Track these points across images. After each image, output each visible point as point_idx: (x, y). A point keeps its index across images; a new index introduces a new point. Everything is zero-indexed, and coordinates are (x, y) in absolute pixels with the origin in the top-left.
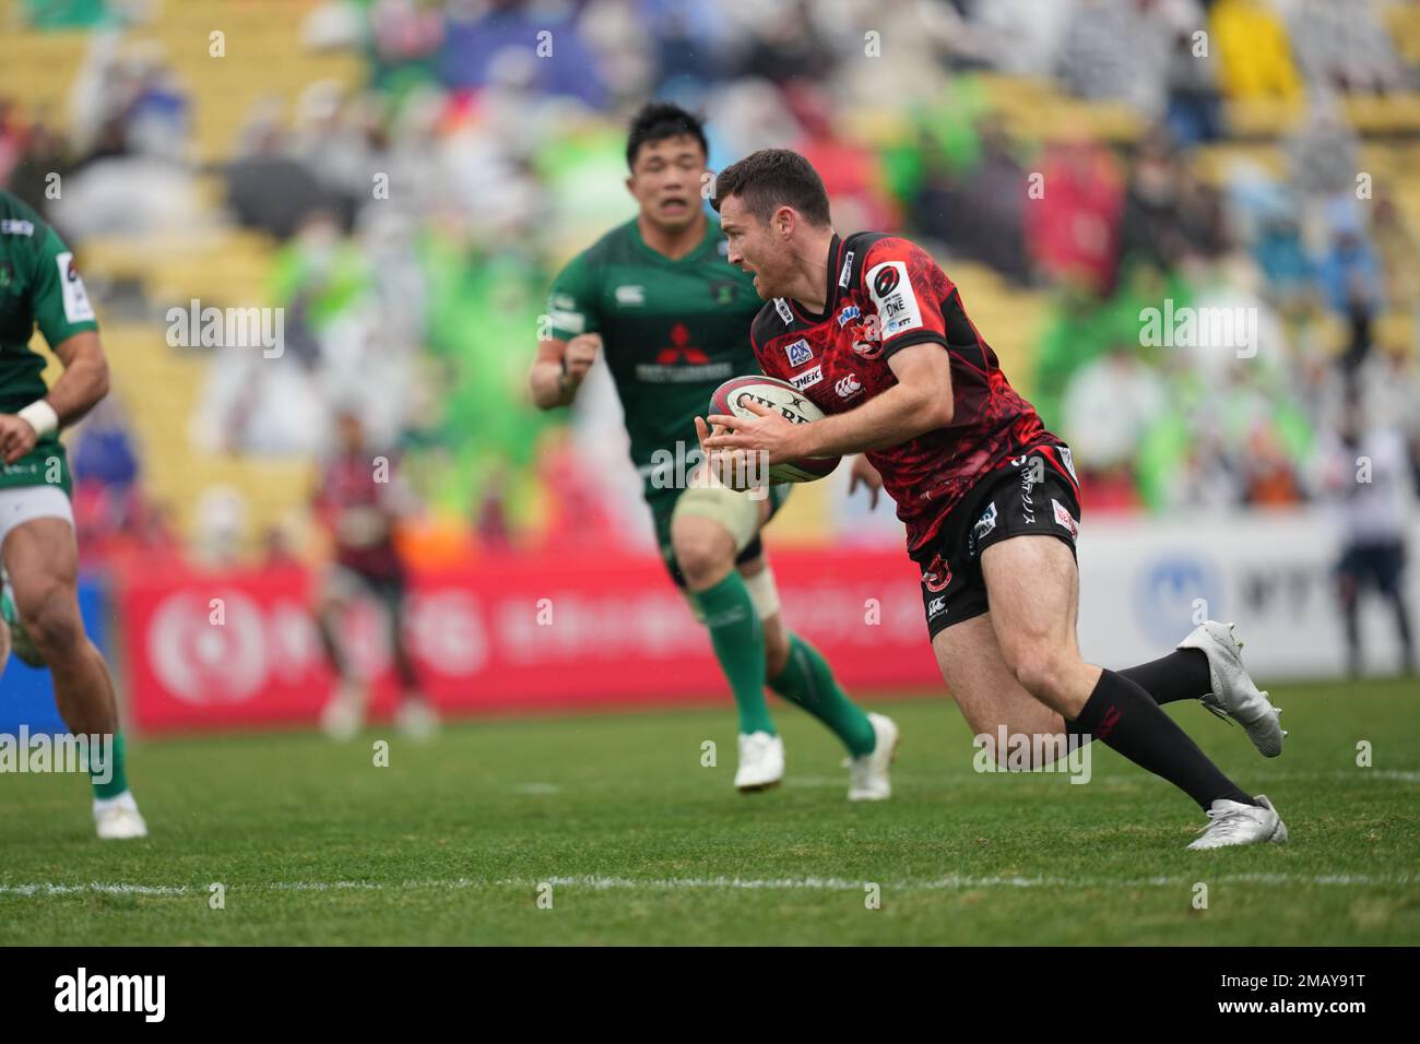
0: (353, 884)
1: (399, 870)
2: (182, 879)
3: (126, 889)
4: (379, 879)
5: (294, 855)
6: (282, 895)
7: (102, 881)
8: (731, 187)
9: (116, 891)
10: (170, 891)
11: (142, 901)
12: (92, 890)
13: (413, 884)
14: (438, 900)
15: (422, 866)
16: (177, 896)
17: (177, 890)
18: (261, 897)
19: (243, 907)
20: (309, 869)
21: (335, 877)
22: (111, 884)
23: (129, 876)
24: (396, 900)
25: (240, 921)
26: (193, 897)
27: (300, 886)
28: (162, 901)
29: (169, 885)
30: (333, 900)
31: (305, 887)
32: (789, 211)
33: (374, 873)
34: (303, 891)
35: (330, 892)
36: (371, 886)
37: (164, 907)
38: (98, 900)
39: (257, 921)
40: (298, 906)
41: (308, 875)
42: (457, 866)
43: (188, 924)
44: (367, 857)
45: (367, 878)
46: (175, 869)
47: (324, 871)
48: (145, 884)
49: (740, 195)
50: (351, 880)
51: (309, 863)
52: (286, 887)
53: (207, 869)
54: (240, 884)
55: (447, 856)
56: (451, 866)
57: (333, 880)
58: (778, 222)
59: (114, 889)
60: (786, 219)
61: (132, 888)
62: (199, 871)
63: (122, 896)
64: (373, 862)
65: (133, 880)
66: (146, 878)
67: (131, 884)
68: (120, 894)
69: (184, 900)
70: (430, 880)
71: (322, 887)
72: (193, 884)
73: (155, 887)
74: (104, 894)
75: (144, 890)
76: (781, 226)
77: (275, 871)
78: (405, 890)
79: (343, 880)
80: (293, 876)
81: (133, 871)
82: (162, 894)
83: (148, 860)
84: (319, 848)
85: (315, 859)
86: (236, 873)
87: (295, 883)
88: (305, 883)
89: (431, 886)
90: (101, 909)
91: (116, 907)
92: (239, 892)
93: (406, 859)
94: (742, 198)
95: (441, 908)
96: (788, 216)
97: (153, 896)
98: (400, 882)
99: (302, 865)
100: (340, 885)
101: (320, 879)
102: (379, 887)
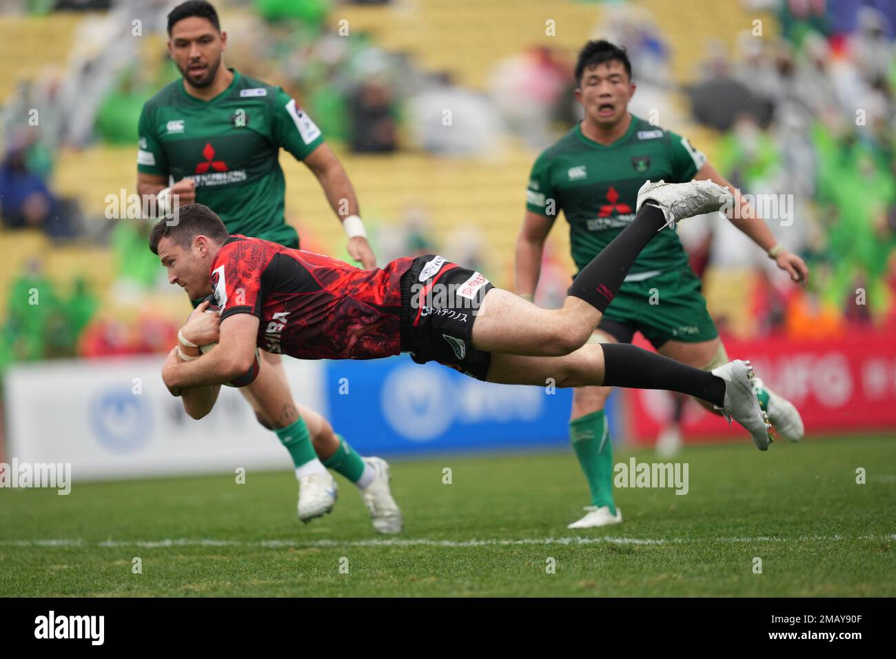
0: (768, 538)
1: (797, 529)
2: (661, 535)
3: (627, 541)
4: (785, 535)
5: (731, 520)
6: (724, 545)
7: (611, 535)
8: (162, 233)
9: (620, 542)
10: (653, 542)
11: (636, 548)
12: (605, 542)
13: (806, 538)
14: (822, 549)
15: (811, 528)
16: (658, 545)
17: (658, 542)
18: (710, 546)
19: (699, 553)
20: (741, 529)
21: (757, 534)
22: (617, 538)
23: (629, 533)
24: (794, 548)
25: (697, 561)
26: (668, 546)
27: (735, 539)
28: (648, 548)
29: (654, 539)
30: (755, 548)
31: (738, 540)
32: (202, 238)
33: (781, 532)
34: (735, 543)
35: (754, 543)
36: (779, 540)
37: (650, 552)
38: (609, 548)
39: (707, 561)
40: (733, 552)
41: (740, 532)
42: (833, 527)
43: (665, 563)
44: (776, 522)
45: (777, 535)
46: (657, 528)
47: (750, 530)
48: (639, 538)
49: (169, 235)
50: (767, 536)
51: (741, 525)
52: (726, 540)
53: (677, 529)
54: (697, 538)
55: (828, 521)
56: (830, 527)
57: (755, 536)
58: (197, 246)
59: (619, 541)
60: (202, 244)
61: (630, 540)
62: (671, 530)
63: (624, 545)
64: (781, 525)
65: (630, 535)
66: (639, 534)
67: (629, 538)
68: (622, 544)
69: (663, 548)
70: (816, 536)
71: (748, 540)
72: (668, 538)
73: (644, 539)
74: (613, 544)
75: (638, 542)
76: (199, 248)
77: (719, 530)
78: (800, 542)
79: (761, 536)
80: (731, 533)
81: (630, 529)
82: (649, 544)
83: (640, 523)
84: (747, 516)
85: (744, 522)
86: (695, 531)
87: (732, 538)
88: (738, 537)
89: (817, 540)
90: (611, 553)
91: (620, 552)
92: (696, 543)
93: (801, 522)
94: (171, 237)
95: (824, 554)
96: (203, 241)
97: (643, 545)
98: (798, 537)
99: (736, 526)
100: (760, 539)
101: (748, 535)
102: (784, 540)
